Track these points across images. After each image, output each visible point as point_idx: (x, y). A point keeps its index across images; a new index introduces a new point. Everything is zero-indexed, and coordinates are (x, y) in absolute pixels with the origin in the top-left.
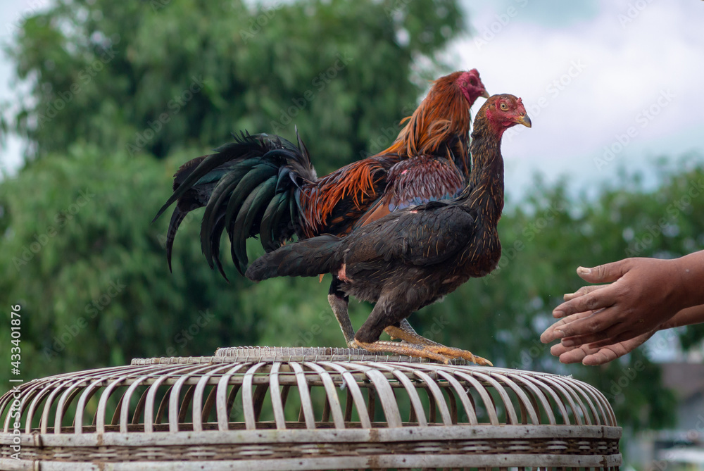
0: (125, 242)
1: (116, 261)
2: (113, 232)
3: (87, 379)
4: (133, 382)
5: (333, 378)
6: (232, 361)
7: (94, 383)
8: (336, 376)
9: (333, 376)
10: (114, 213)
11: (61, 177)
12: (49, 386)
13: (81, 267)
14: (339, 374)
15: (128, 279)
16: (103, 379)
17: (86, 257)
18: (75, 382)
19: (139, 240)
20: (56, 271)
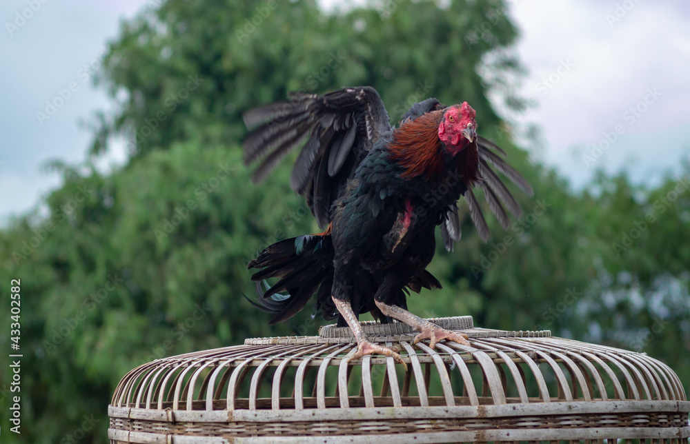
0: (227, 227)
1: (219, 244)
2: (215, 218)
3: (215, 360)
4: (260, 364)
5: (443, 359)
6: (348, 342)
7: (222, 364)
8: (446, 357)
9: (443, 357)
10: (216, 200)
11: (166, 169)
12: (177, 367)
13: (188, 250)
14: (449, 355)
15: (231, 260)
16: (230, 360)
17: (192, 241)
18: (203, 363)
19: (240, 226)
20: (167, 254)
